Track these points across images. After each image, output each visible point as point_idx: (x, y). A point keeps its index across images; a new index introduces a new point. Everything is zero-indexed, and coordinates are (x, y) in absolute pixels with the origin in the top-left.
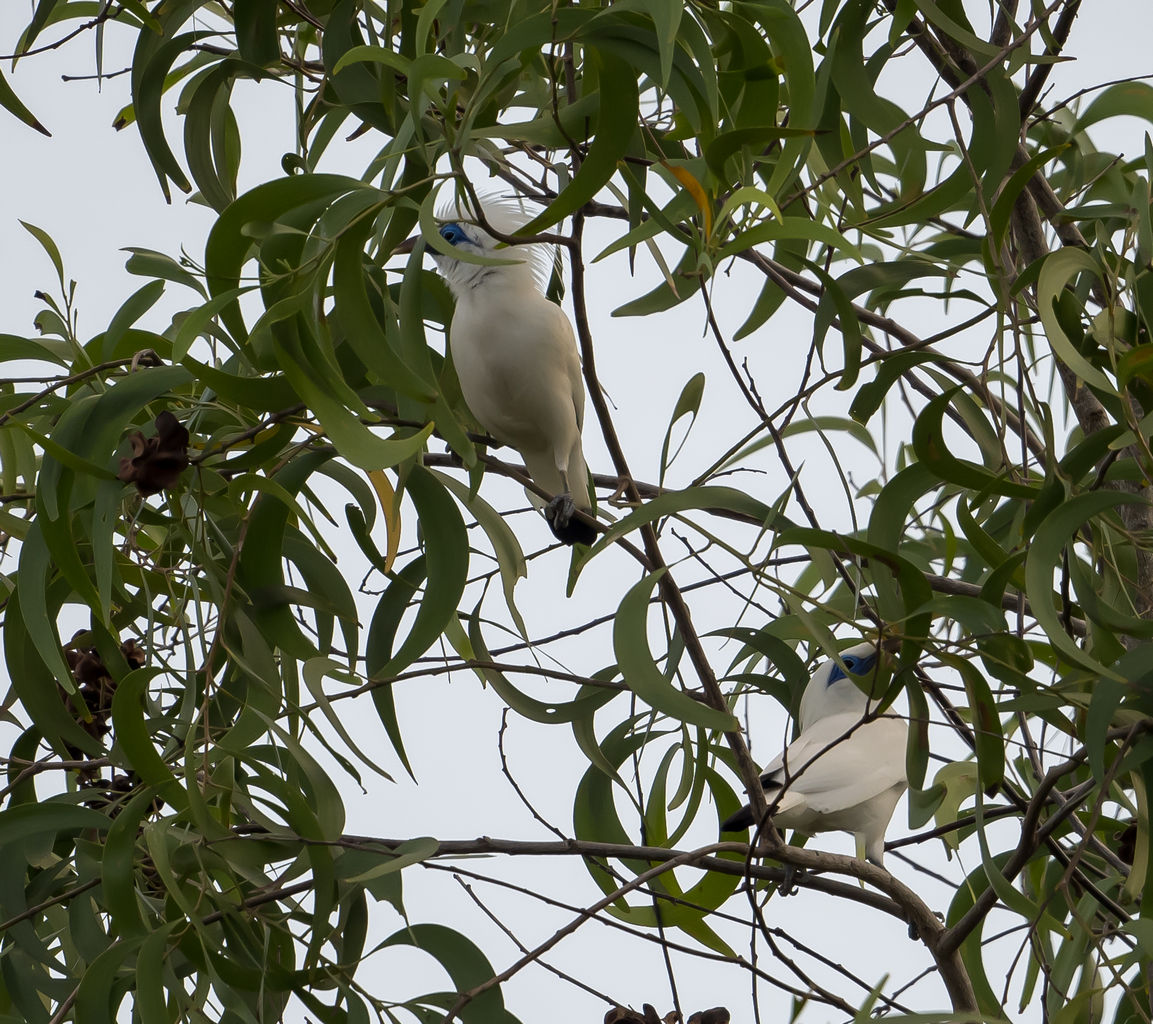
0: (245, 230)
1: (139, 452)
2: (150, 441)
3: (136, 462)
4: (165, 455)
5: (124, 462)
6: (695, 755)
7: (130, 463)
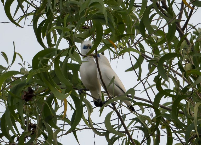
0: (38, 59)
1: (25, 94)
2: (27, 92)
3: (25, 96)
4: (29, 95)
5: (22, 96)
6: (127, 140)
7: (24, 96)
